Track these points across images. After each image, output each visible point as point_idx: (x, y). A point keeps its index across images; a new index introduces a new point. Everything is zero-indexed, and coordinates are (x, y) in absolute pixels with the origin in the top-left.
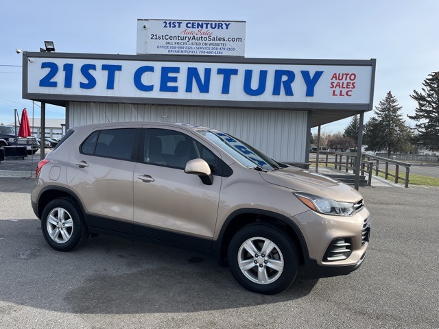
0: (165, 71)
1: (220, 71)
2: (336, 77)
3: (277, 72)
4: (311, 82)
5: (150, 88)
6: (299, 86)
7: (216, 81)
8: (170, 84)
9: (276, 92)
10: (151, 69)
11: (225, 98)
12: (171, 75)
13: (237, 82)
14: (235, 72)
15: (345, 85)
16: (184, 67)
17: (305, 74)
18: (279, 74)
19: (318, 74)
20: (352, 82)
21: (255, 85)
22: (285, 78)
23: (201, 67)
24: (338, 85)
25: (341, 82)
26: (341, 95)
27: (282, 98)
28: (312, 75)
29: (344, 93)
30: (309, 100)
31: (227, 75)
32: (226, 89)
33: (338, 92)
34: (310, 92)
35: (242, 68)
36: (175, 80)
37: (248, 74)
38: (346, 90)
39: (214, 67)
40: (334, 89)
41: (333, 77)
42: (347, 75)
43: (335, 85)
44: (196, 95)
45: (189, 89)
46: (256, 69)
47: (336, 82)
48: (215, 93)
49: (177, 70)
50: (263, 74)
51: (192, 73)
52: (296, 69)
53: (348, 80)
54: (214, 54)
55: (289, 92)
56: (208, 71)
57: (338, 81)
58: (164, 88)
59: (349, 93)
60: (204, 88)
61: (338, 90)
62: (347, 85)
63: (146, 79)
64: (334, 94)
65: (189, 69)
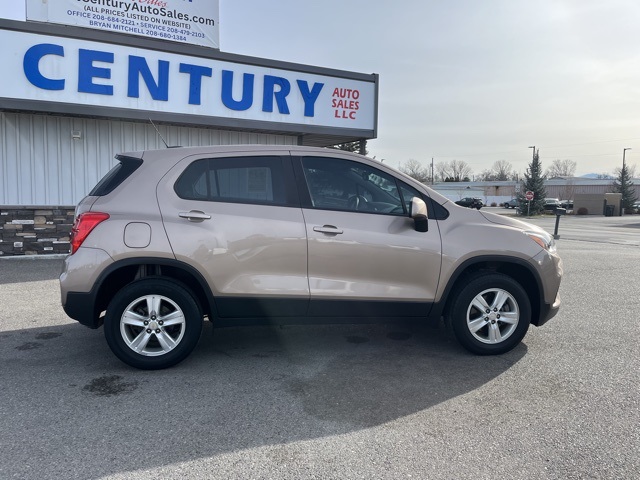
0: (85, 57)
1: (184, 68)
2: (337, 93)
3: (267, 78)
4: (310, 96)
5: (58, 85)
6: (295, 100)
7: (179, 84)
8: (96, 81)
9: (267, 107)
10: (58, 51)
11: (194, 110)
12: (96, 64)
13: (211, 87)
14: (208, 72)
15: (348, 105)
16: (122, 54)
17: (302, 85)
18: (269, 81)
19: (318, 87)
20: (355, 101)
21: (237, 95)
22: (277, 88)
23: (152, 58)
24: (340, 104)
25: (343, 100)
26: (344, 117)
27: (275, 117)
28: (310, 88)
29: (347, 115)
30: (308, 121)
31: (196, 75)
32: (195, 97)
33: (340, 114)
34: (309, 112)
35: (218, 67)
36: (106, 74)
37: (227, 77)
38: (348, 111)
39: (175, 60)
40: (336, 108)
41: (335, 93)
42: (350, 91)
43: (337, 103)
44: (145, 102)
45: (133, 92)
46: (239, 71)
47: (338, 99)
48: (177, 103)
49: (109, 58)
50: (248, 80)
51: (137, 66)
52: (292, 77)
53: (351, 99)
54: (172, 39)
55: (284, 109)
56: (164, 67)
57: (340, 98)
58: (85, 86)
59: (353, 115)
60: (160, 92)
61: (340, 110)
62: (351, 105)
63: (48, 67)
64: (336, 116)
65: (131, 58)
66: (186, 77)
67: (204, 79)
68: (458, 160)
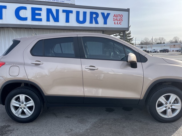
0: (33, 9)
1: (64, 11)
2: (115, 16)
3: (91, 12)
4: (105, 18)
5: (25, 19)
6: (100, 19)
7: (62, 16)
8: (37, 17)
9: (91, 22)
10: (25, 8)
11: (67, 25)
12: (37, 12)
13: (73, 17)
14: (71, 12)
15: (119, 20)
16: (44, 8)
17: (103, 14)
18: (92, 14)
19: (108, 14)
20: (121, 18)
21: (81, 19)
22: (94, 16)
23: (54, 9)
24: (116, 19)
25: (117, 18)
26: (117, 24)
27: (94, 25)
28: (106, 15)
29: (118, 23)
30: (105, 26)
31: (68, 13)
32: (67, 20)
33: (116, 23)
34: (105, 23)
35: (74, 10)
36: (40, 15)
37: (78, 13)
39: (61, 9)
40: (115, 21)
41: (114, 16)
42: (119, 15)
43: (115, 19)
44: (52, 23)
45: (48, 20)
46: (81, 11)
47: (115, 18)
48: (62, 22)
49: (40, 9)
50: (85, 13)
51: (49, 11)
52: (99, 12)
53: (120, 18)
54: (60, 2)
55: (97, 23)
56: (57, 11)
57: (116, 18)
58: (33, 19)
59: (121, 23)
60: (56, 19)
61: (116, 22)
62: (120, 20)
63: (22, 13)
64: (115, 24)
65: (47, 9)
66: (65, 14)
67: (70, 14)
68: (161, 37)
